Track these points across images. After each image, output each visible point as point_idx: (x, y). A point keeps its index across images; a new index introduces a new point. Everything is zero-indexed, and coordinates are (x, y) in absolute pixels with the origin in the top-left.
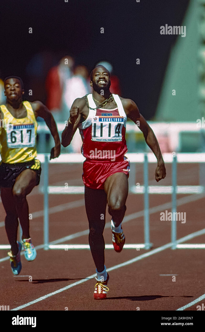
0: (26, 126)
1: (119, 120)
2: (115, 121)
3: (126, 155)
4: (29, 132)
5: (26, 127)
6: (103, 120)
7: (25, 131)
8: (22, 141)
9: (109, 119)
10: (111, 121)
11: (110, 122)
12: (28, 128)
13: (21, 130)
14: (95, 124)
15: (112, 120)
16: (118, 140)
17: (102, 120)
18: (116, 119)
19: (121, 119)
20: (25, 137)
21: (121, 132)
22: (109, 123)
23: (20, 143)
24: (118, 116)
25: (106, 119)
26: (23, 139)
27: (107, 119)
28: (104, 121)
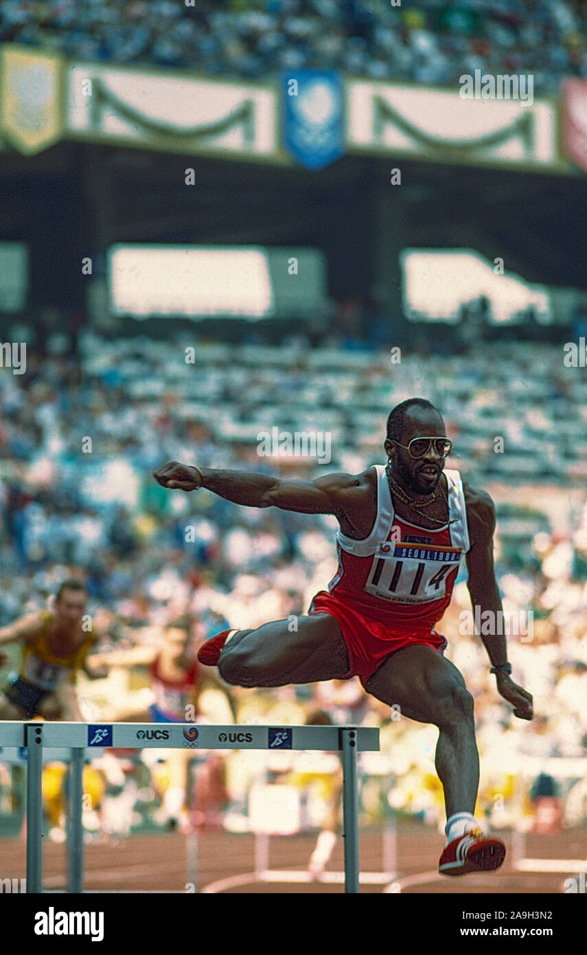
6: (404, 555)
9: (423, 553)
10: (425, 558)
11: (422, 561)
14: (381, 561)
15: (430, 556)
17: (402, 553)
22: (420, 564)
25: (413, 552)
27: (417, 552)
28: (407, 556)
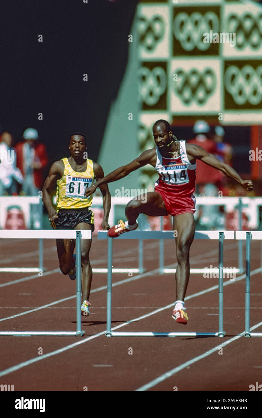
0: (84, 179)
1: (182, 167)
2: (179, 168)
3: (194, 194)
4: (86, 185)
5: (84, 181)
7: (82, 183)
8: (79, 193)
12: (86, 181)
13: (79, 182)
16: (185, 182)
18: (180, 167)
19: (184, 166)
20: (82, 189)
21: (187, 175)
23: (77, 193)
24: (181, 164)
26: (80, 191)
